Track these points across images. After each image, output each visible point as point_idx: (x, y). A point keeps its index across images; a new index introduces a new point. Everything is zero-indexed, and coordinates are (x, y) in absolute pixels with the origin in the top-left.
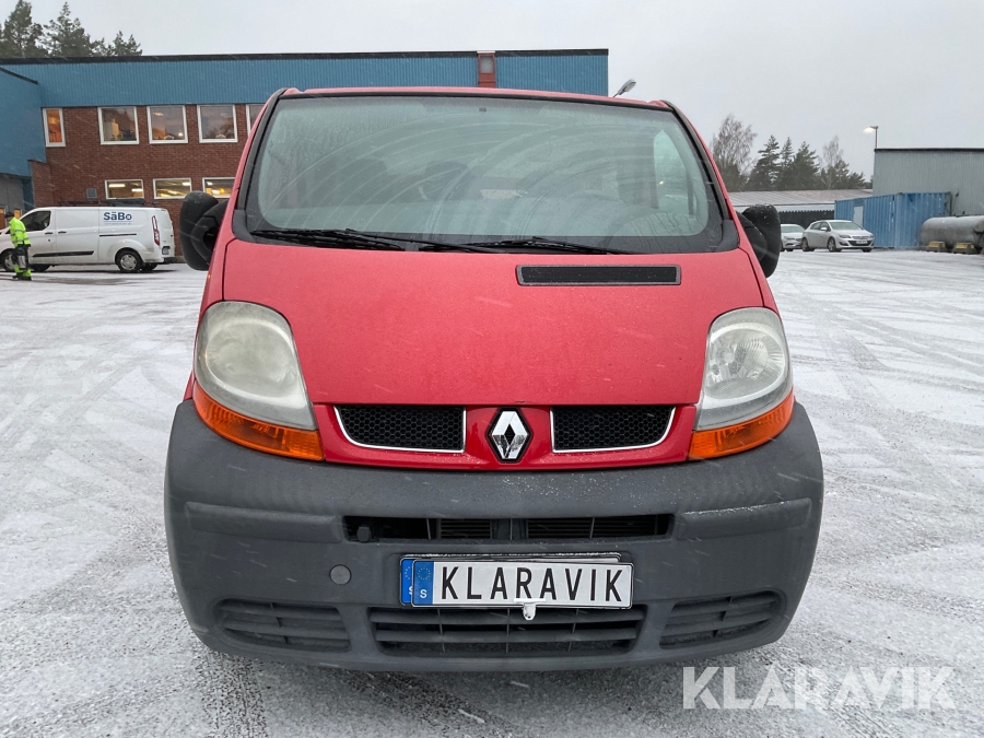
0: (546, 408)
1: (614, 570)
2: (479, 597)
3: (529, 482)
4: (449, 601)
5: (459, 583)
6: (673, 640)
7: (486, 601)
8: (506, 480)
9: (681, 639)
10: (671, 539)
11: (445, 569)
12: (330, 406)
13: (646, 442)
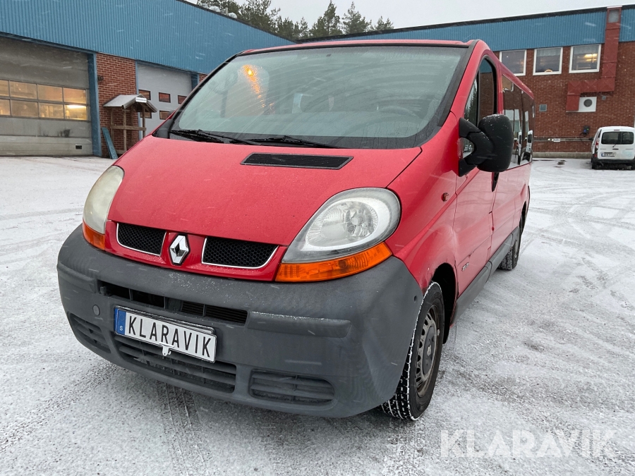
0: (204, 236)
1: (207, 337)
2: (144, 337)
3: (181, 277)
4: (131, 335)
5: (136, 325)
6: (265, 394)
7: (147, 339)
8: (171, 275)
9: (269, 395)
10: (244, 327)
11: (131, 317)
12: (116, 223)
13: (254, 266)
